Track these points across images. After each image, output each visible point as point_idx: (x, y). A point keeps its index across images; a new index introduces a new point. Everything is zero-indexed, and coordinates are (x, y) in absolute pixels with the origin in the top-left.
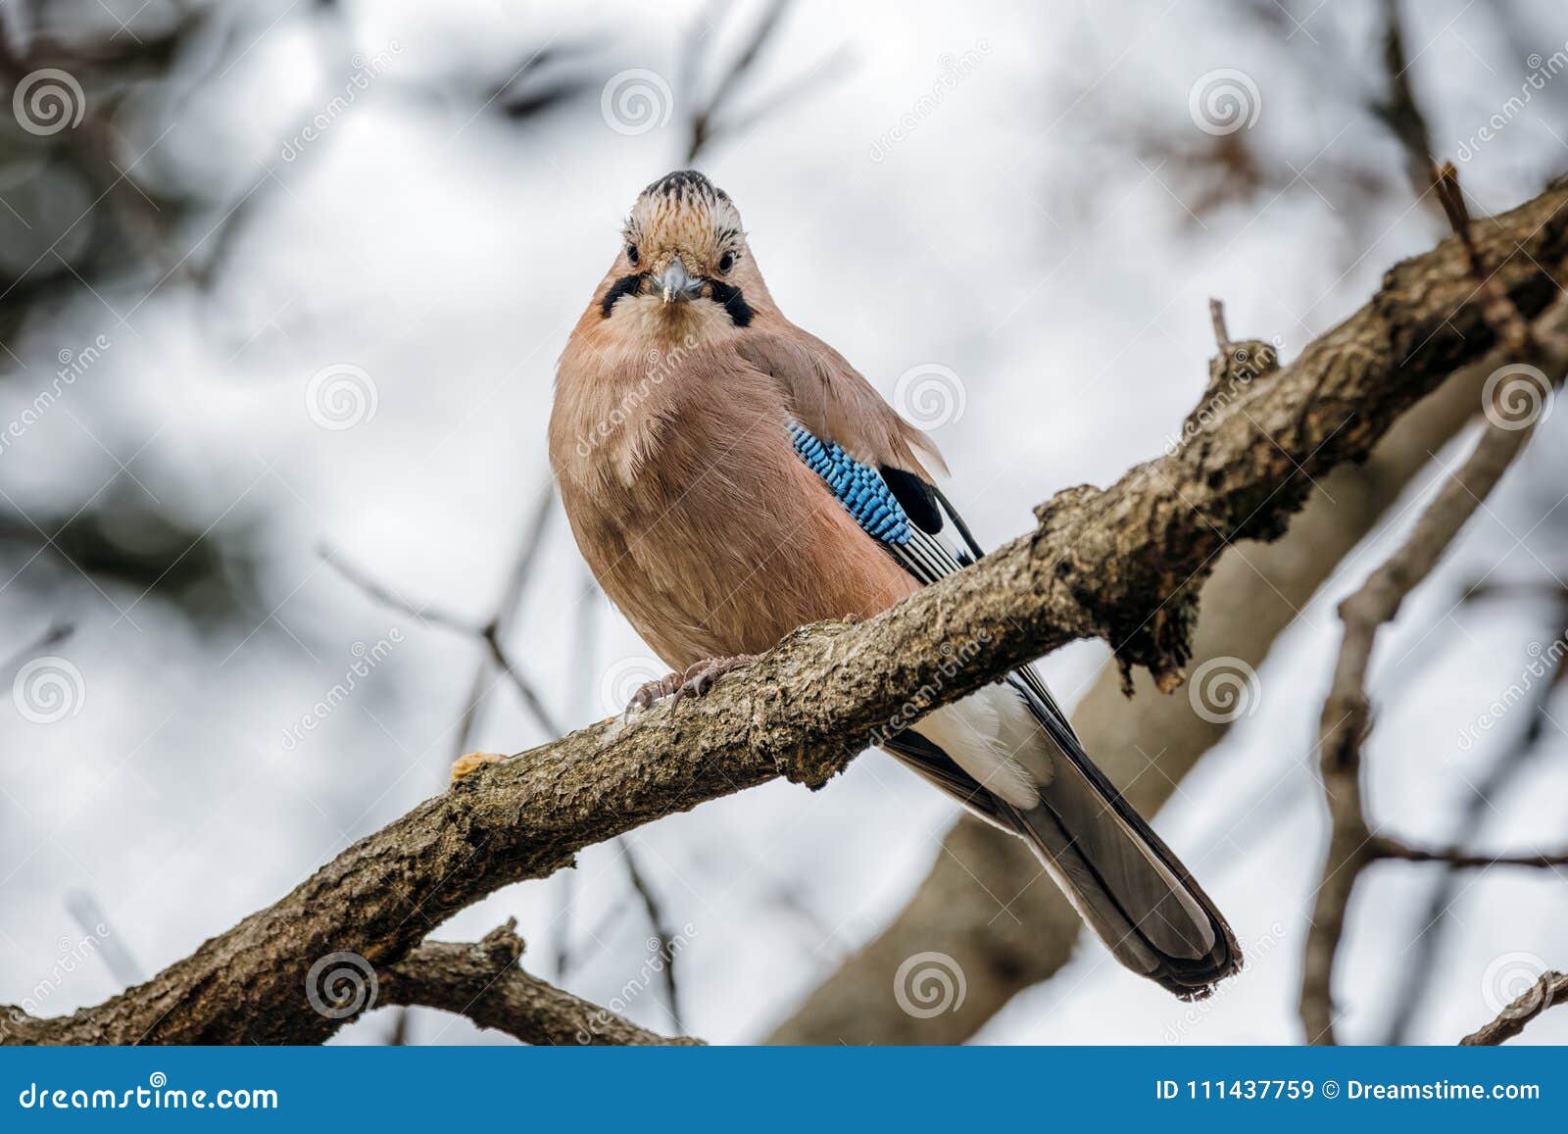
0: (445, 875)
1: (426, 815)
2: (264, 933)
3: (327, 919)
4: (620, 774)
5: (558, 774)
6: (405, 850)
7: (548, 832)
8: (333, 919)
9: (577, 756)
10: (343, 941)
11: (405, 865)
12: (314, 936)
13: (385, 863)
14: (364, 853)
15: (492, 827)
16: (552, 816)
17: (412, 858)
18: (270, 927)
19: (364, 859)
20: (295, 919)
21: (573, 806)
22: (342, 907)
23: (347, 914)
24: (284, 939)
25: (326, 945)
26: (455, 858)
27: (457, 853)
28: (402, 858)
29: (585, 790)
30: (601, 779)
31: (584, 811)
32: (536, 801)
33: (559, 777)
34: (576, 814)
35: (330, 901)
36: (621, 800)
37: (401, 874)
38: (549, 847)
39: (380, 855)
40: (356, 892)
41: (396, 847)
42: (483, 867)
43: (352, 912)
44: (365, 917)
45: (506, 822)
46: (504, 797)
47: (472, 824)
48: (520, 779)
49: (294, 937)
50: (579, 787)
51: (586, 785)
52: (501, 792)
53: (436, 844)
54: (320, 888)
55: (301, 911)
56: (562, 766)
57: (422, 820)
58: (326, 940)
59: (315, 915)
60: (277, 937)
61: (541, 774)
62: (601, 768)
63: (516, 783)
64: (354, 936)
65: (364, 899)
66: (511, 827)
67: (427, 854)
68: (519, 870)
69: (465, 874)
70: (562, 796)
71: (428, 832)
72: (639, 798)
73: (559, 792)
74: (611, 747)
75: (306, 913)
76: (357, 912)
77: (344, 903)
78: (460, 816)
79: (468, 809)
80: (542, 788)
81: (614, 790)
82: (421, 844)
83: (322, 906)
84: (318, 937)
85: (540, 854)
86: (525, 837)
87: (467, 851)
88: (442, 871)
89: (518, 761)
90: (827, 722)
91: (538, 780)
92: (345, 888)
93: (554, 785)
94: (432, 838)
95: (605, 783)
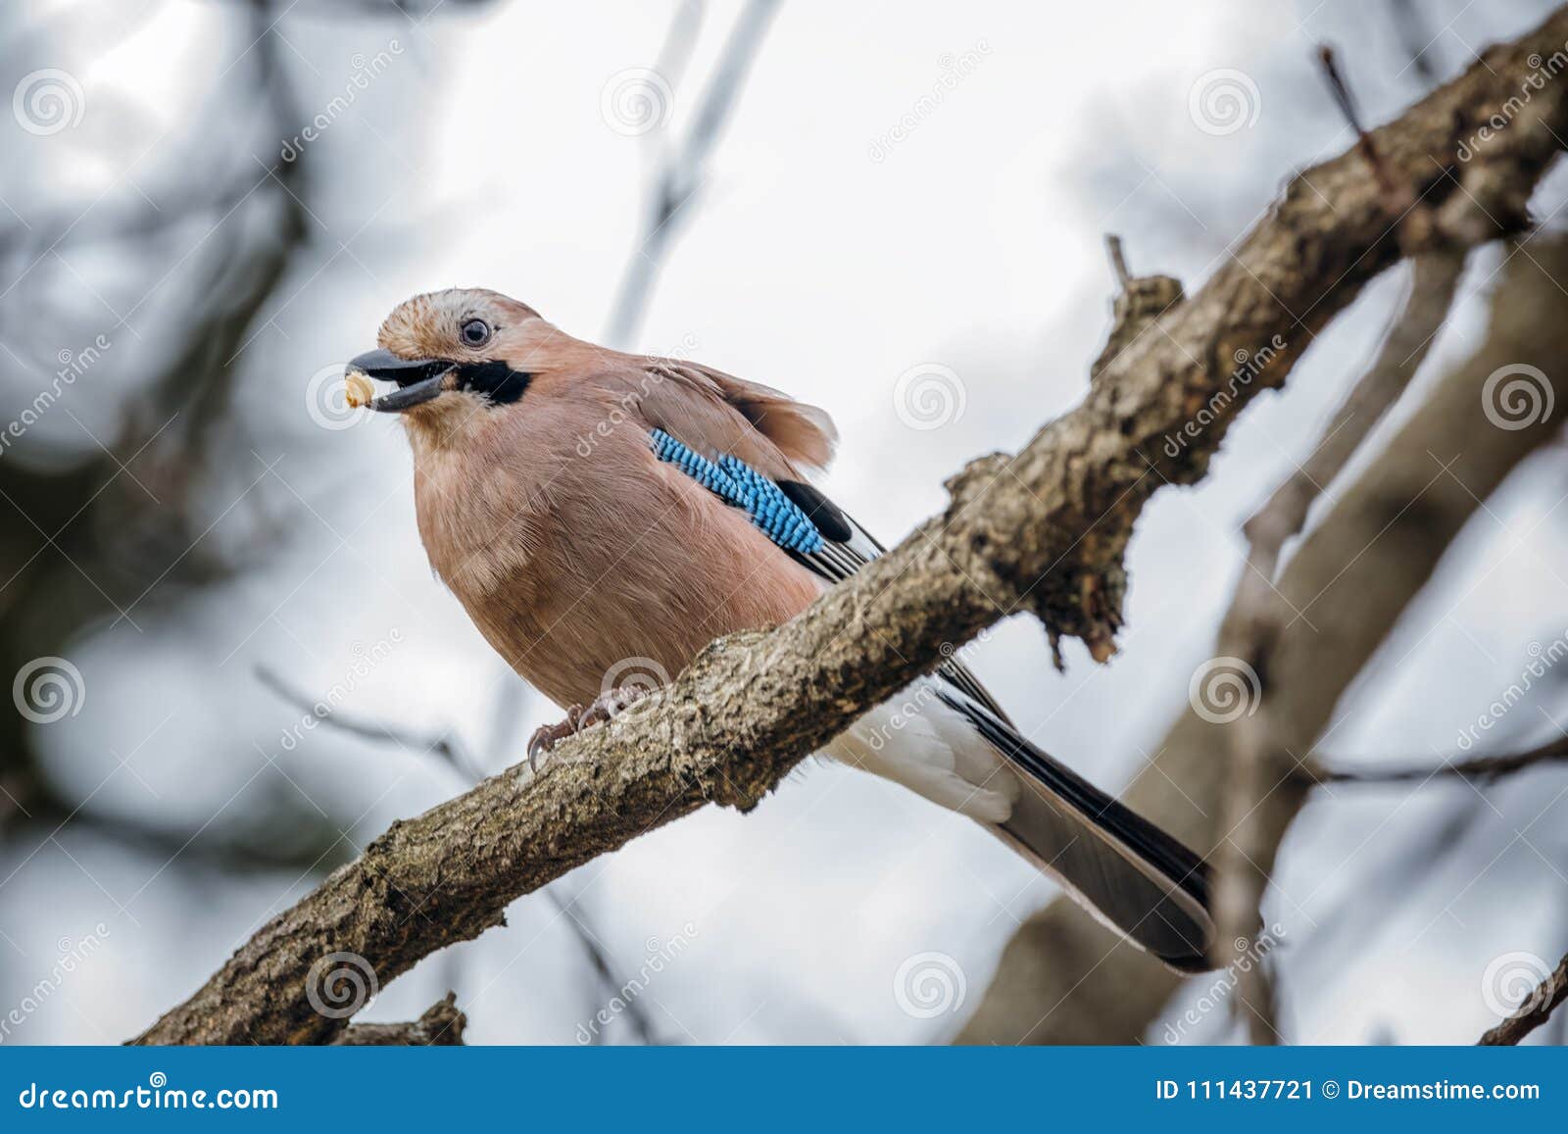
0: (366, 945)
1: (341, 883)
2: (182, 1028)
3: (247, 1007)
4: (540, 817)
5: (474, 825)
6: (322, 923)
7: (471, 888)
8: (252, 1006)
9: (493, 803)
10: (265, 1027)
11: (323, 939)
13: (302, 939)
14: (279, 931)
15: (411, 888)
16: (473, 870)
17: (330, 931)
18: (188, 1021)
19: (280, 937)
20: (214, 1009)
21: (494, 857)
22: (260, 992)
23: (267, 998)
24: (204, 1032)
25: (248, 1034)
26: (375, 926)
27: (377, 921)
28: (318, 933)
29: (504, 838)
30: (520, 824)
31: (506, 862)
32: (454, 856)
33: (476, 828)
34: (498, 866)
35: (248, 986)
36: (543, 845)
37: (320, 949)
38: (473, 904)
39: (296, 932)
40: (274, 973)
41: (311, 920)
42: (405, 932)
43: (272, 995)
44: (287, 1000)
45: (425, 881)
46: (421, 854)
47: (389, 887)
48: (436, 835)
49: (214, 1029)
50: (498, 836)
51: (505, 834)
52: (417, 849)
53: (354, 913)
54: (237, 973)
55: (218, 1000)
56: (479, 816)
57: (337, 889)
58: (247, 1029)
59: (233, 1003)
60: (195, 1031)
61: (458, 826)
62: (519, 814)
63: (432, 839)
64: (276, 1022)
65: (283, 980)
66: (431, 887)
67: (345, 925)
68: (444, 933)
69: (388, 943)
70: (481, 848)
71: (344, 901)
72: (562, 842)
73: (478, 843)
74: (528, 790)
75: (224, 1002)
76: (277, 995)
77: (262, 987)
78: (375, 880)
79: (383, 871)
80: (460, 841)
81: (535, 835)
82: (337, 916)
83: (239, 993)
84: (239, 1026)
85: (464, 913)
86: (446, 896)
87: (387, 916)
88: (363, 941)
89: (432, 815)
90: (751, 738)
91: (455, 833)
92: (263, 970)
93: (472, 837)
94: (350, 906)
95: (526, 829)
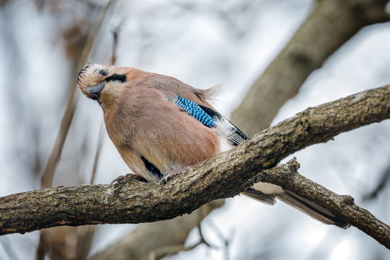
12: (248, 159)
